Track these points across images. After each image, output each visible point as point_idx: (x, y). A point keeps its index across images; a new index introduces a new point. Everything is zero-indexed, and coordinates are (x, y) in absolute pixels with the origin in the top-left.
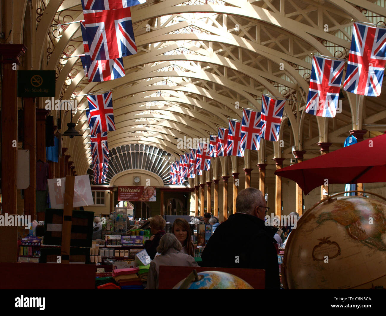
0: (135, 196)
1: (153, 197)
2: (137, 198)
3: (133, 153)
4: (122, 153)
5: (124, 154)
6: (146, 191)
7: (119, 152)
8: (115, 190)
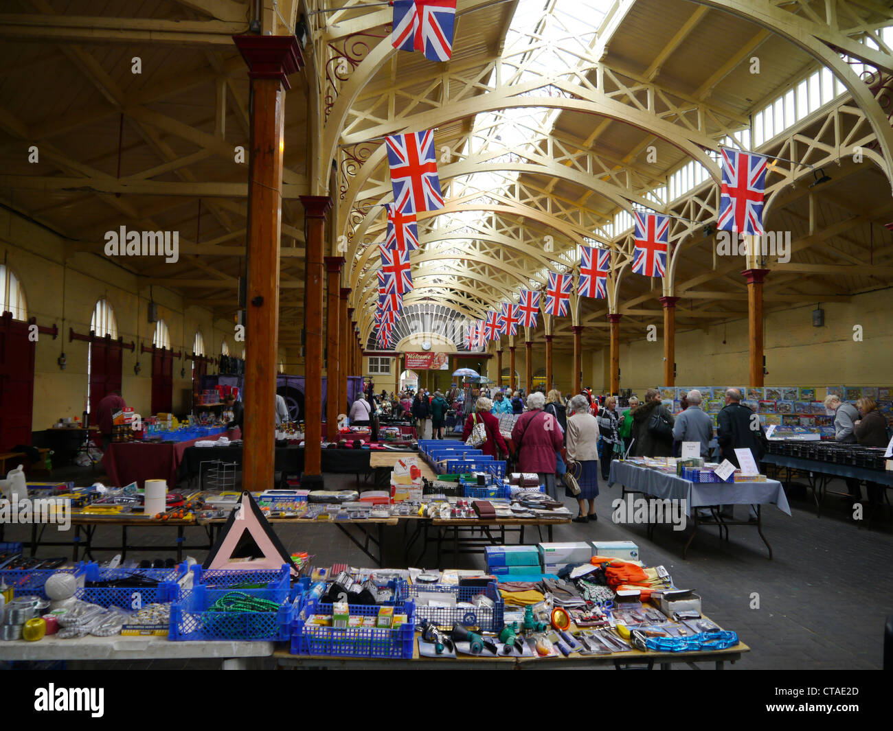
0: (425, 363)
1: (445, 364)
2: (426, 366)
3: (422, 314)
4: (410, 314)
5: (413, 315)
6: (437, 358)
7: (407, 313)
8: (401, 356)
